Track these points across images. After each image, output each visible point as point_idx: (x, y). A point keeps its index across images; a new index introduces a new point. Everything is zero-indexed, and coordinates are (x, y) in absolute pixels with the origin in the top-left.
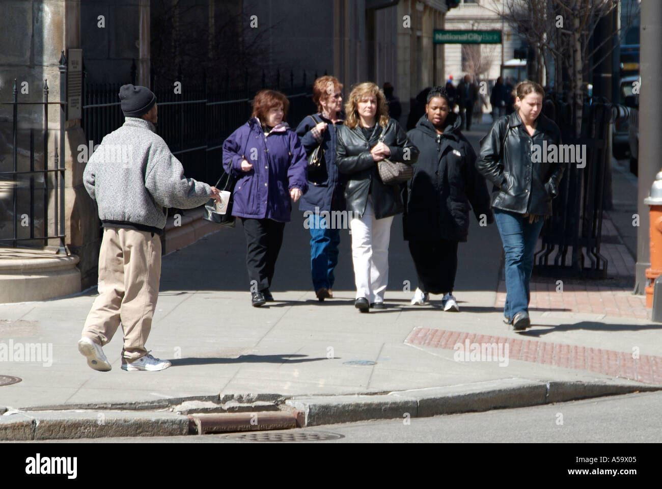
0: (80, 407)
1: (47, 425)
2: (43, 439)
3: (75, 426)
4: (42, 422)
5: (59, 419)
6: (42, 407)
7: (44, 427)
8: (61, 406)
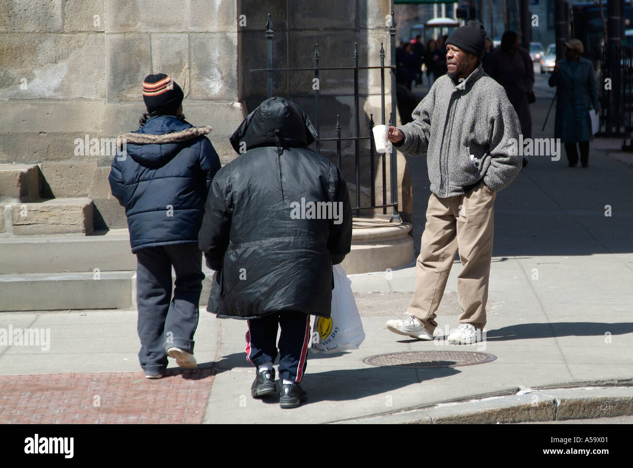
0: (589, 384)
1: (568, 405)
2: (565, 419)
3: (594, 406)
4: (563, 401)
5: (579, 398)
6: (553, 385)
7: (565, 406)
8: (571, 383)
